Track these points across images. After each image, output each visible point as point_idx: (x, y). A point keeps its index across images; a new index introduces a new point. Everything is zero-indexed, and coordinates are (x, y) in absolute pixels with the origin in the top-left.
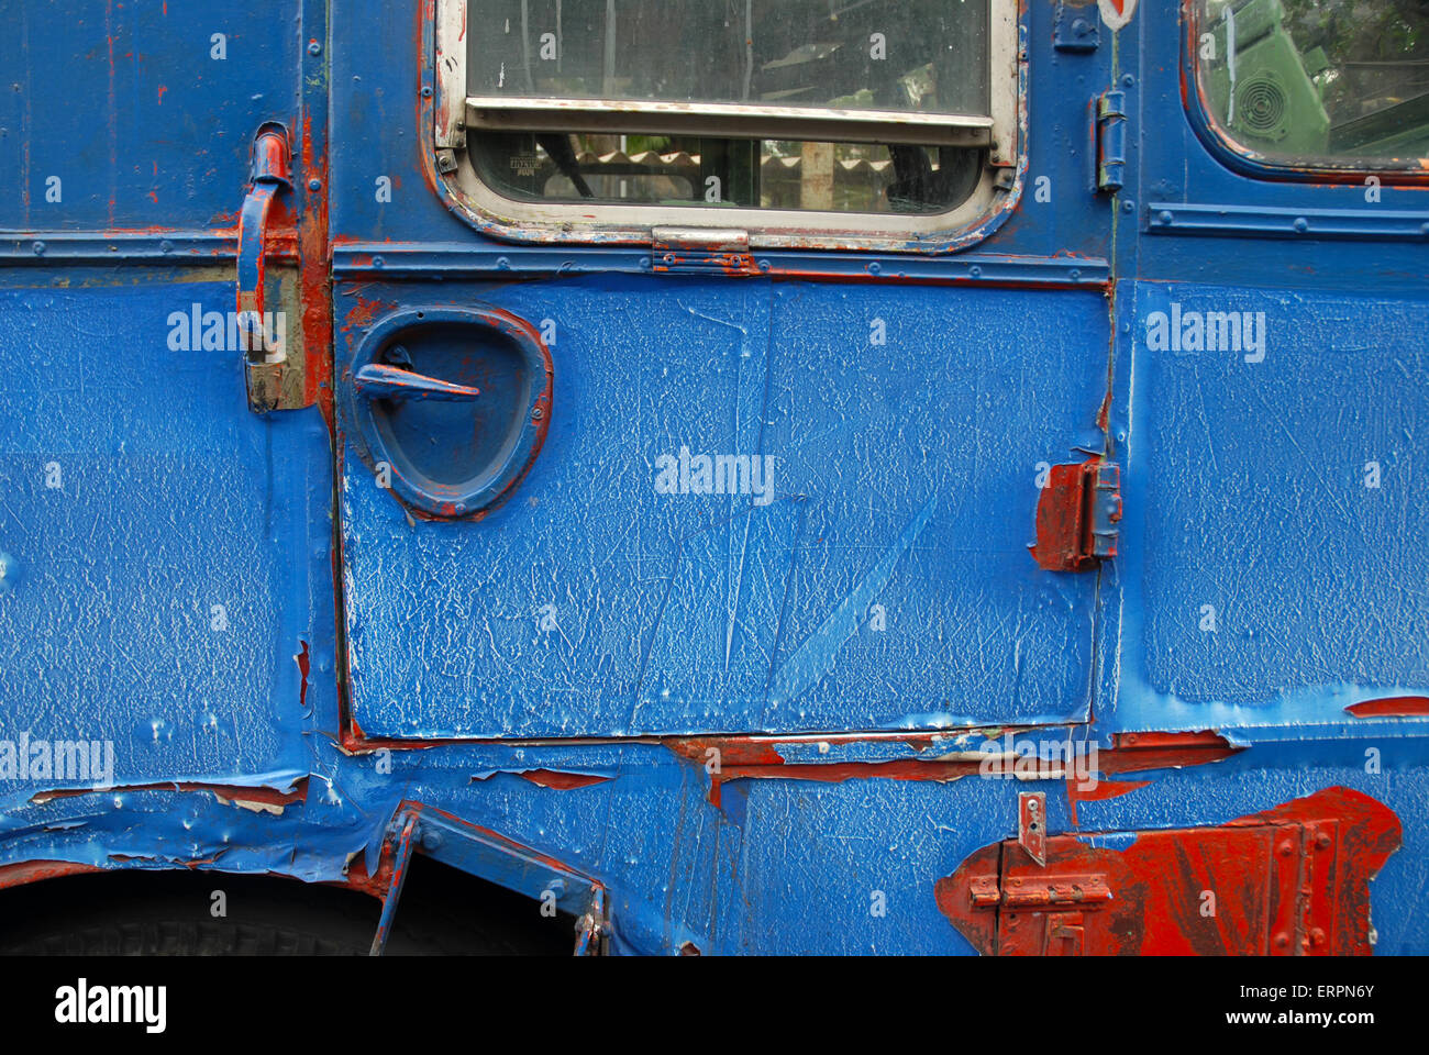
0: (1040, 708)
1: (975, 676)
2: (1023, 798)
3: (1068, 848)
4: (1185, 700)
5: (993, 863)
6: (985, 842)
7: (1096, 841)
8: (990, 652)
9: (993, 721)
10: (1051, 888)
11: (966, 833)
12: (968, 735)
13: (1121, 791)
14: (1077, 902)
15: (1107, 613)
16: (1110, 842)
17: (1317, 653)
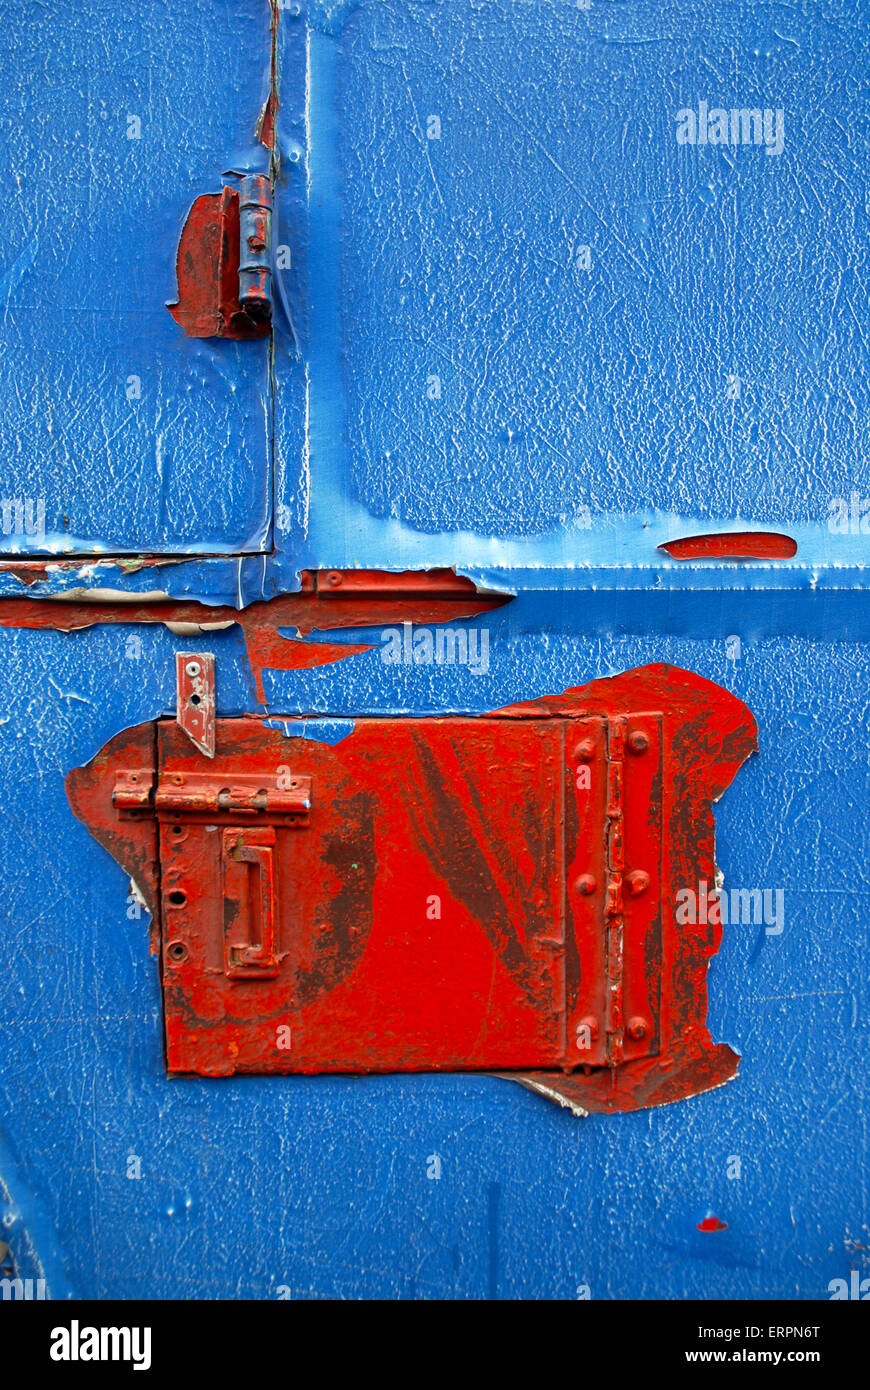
0: (198, 531)
1: (102, 482)
2: (181, 659)
3: (251, 736)
4: (415, 528)
5: (147, 752)
6: (132, 721)
7: (293, 728)
8: (122, 450)
9: (132, 547)
10: (224, 791)
11: (104, 705)
12: (96, 566)
13: (328, 657)
14: (261, 811)
15: (288, 398)
16: (313, 730)
17: (614, 465)
